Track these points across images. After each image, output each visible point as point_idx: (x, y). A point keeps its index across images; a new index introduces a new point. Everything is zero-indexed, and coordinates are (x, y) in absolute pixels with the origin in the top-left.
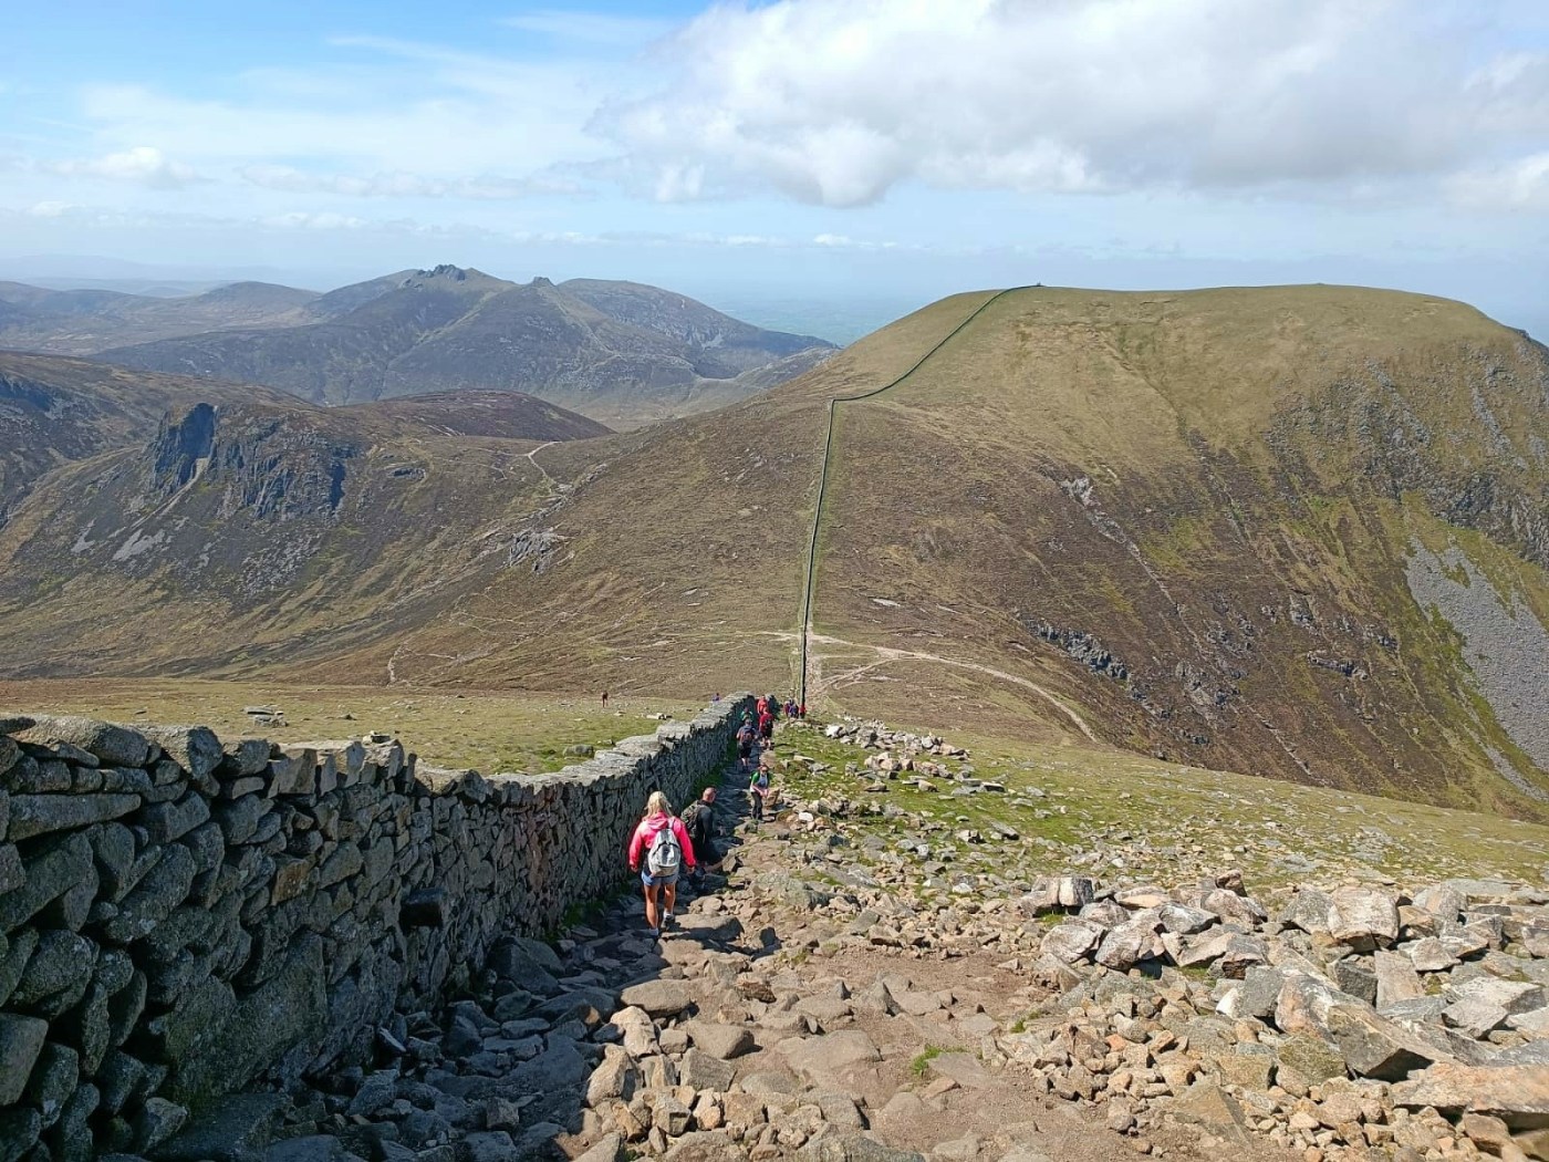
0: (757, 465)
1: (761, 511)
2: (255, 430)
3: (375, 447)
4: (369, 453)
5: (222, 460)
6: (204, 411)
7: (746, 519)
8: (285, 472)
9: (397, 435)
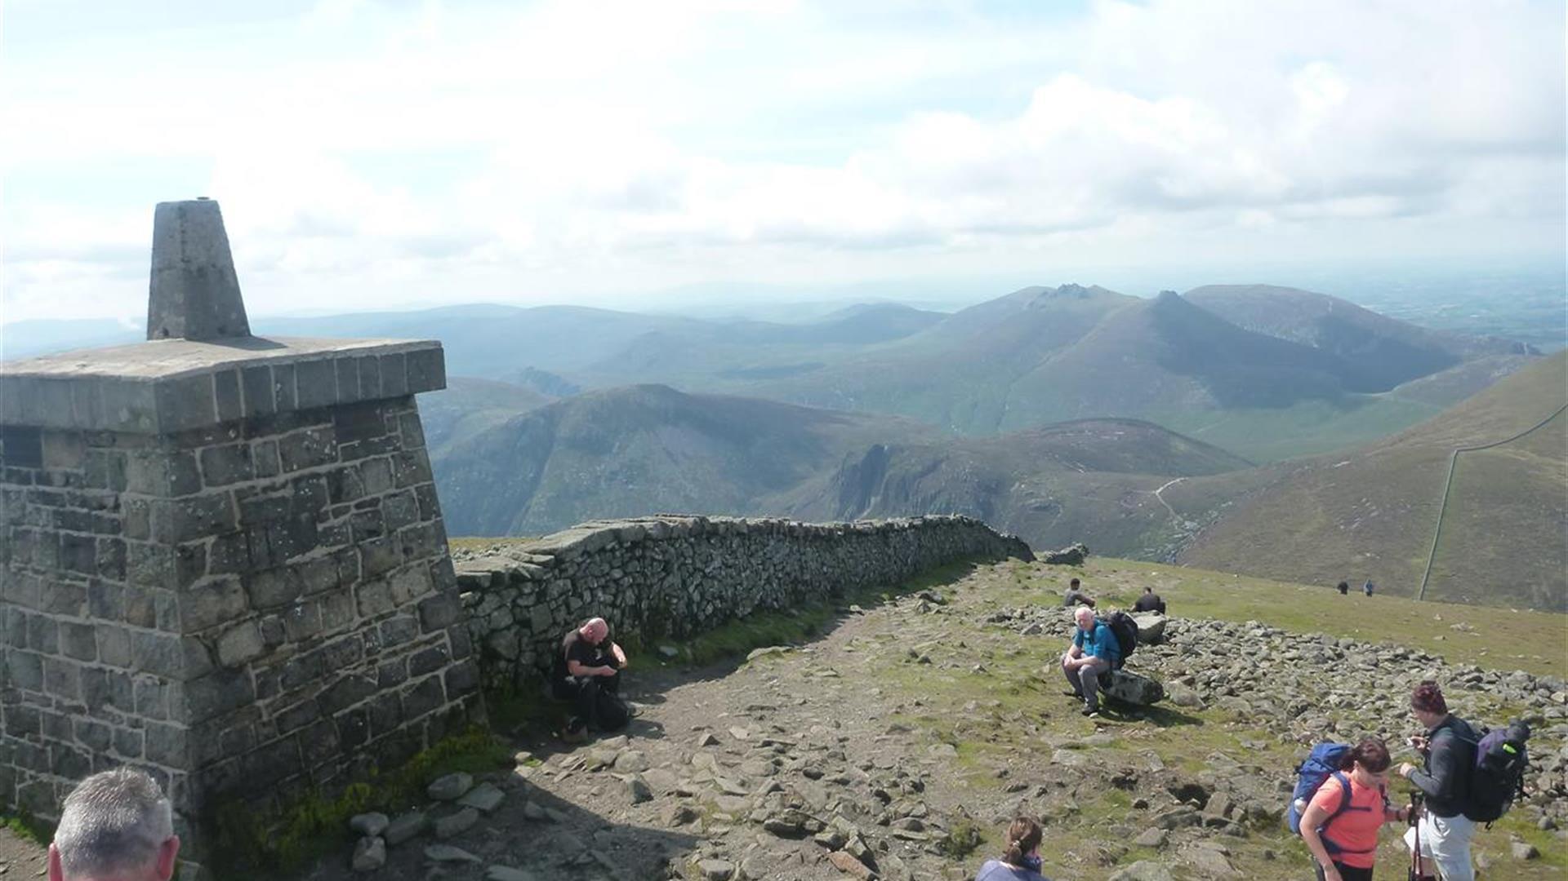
0: (1373, 514)
1: (1372, 559)
2: (919, 468)
3: (1017, 484)
4: (1013, 489)
5: (892, 493)
6: (878, 449)
7: (1357, 566)
8: (944, 506)
9: (1036, 473)
